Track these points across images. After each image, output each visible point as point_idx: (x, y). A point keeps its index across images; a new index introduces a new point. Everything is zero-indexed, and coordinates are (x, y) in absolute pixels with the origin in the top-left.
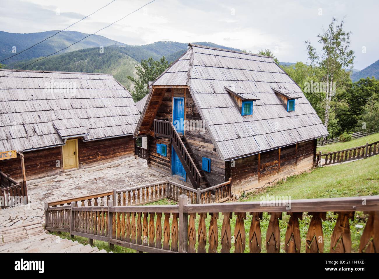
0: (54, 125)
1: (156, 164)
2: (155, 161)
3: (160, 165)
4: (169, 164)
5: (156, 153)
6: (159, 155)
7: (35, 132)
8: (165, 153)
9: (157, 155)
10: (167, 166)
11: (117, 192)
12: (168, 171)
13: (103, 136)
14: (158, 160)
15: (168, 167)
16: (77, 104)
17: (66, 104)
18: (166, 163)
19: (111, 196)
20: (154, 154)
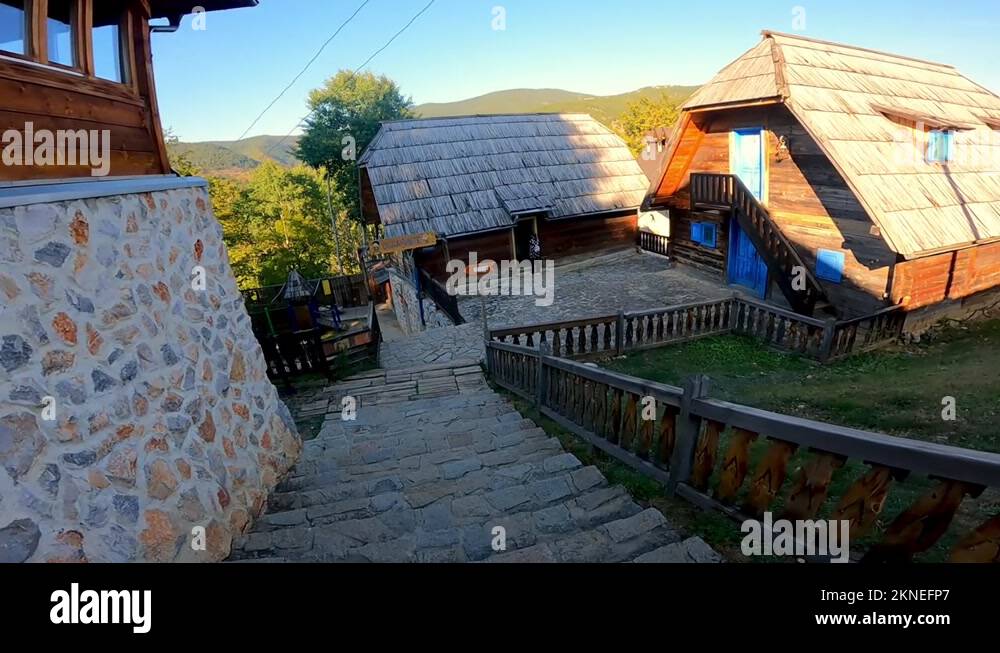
0: (496, 193)
1: (689, 261)
2: (687, 257)
3: (698, 265)
4: (722, 262)
5: (690, 240)
6: (697, 244)
7: (469, 205)
8: (711, 239)
9: (691, 245)
10: (715, 266)
11: (625, 317)
12: (717, 277)
13: (580, 211)
14: (692, 254)
15: (720, 268)
16: (532, 158)
17: (515, 159)
18: (714, 260)
19: (614, 324)
20: (684, 243)
